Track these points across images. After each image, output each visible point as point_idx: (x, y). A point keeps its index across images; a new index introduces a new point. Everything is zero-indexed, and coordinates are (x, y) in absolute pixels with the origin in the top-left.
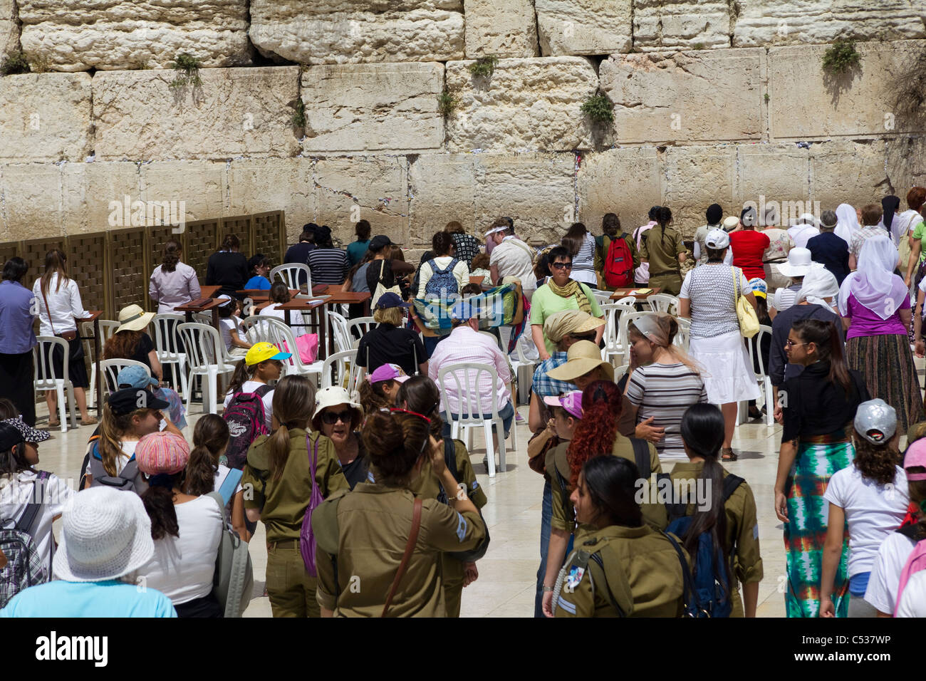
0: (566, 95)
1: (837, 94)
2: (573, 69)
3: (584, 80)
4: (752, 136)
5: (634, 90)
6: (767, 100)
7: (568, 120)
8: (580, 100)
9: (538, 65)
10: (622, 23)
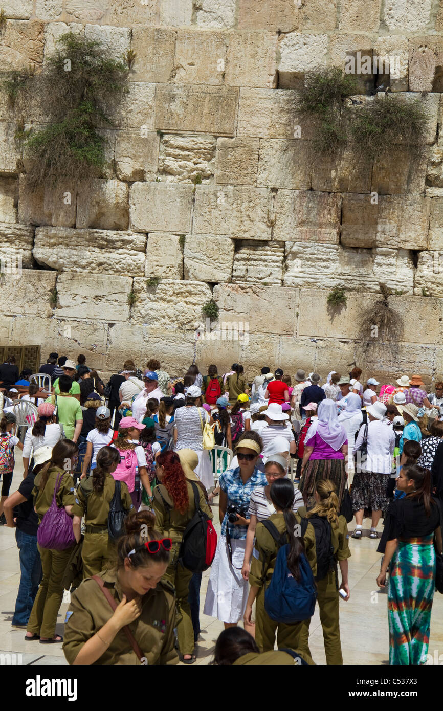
0: (195, 301)
1: (333, 317)
2: (200, 288)
3: (205, 294)
4: (288, 333)
5: (230, 303)
6: (297, 315)
7: (195, 314)
8: (202, 304)
9: (182, 284)
10: (227, 267)
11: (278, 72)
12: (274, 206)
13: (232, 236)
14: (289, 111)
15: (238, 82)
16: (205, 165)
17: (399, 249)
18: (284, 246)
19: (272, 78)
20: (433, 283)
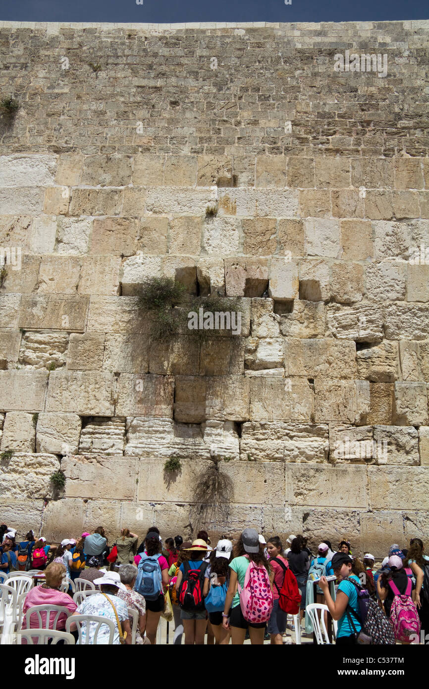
0: (44, 471)
1: (169, 483)
2: (49, 459)
3: (54, 465)
4: (129, 499)
6: (137, 482)
7: (43, 483)
8: (50, 474)
9: (33, 456)
10: (74, 440)
11: (121, 284)
12: (116, 386)
13: (80, 413)
14: (130, 312)
15: (89, 291)
16: (58, 355)
17: (226, 421)
18: (125, 421)
19: (116, 289)
20: (256, 449)
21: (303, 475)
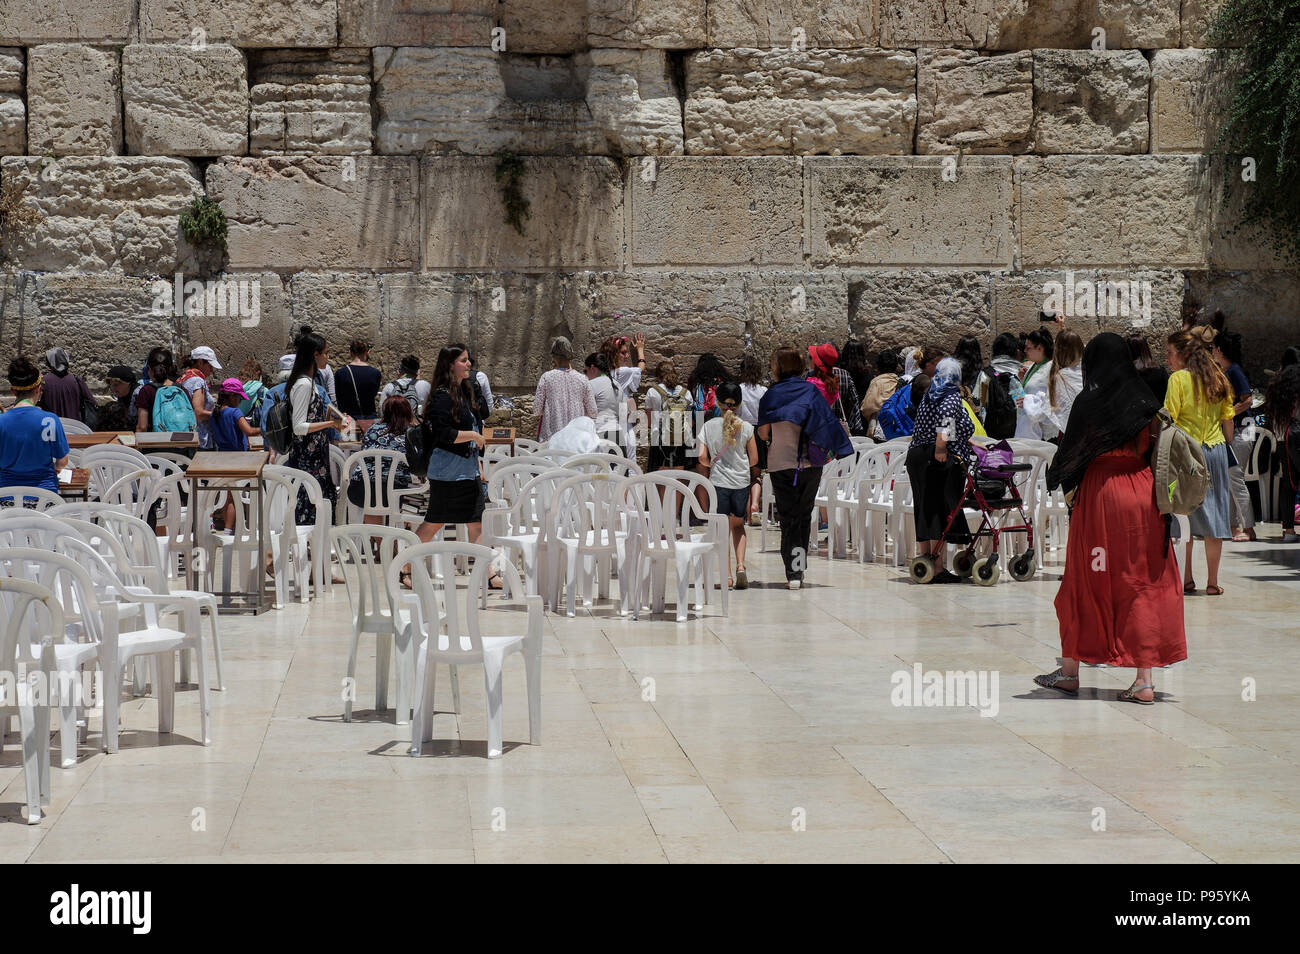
0: (160, 206)
2: (171, 173)
3: (185, 187)
4: (401, 265)
5: (252, 202)
7: (165, 236)
8: (179, 211)
9: (123, 165)
10: (234, 118)
13: (241, 41)
17: (643, 50)
18: (370, 59)
20: (727, 124)
21: (849, 188)
